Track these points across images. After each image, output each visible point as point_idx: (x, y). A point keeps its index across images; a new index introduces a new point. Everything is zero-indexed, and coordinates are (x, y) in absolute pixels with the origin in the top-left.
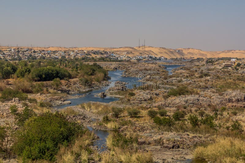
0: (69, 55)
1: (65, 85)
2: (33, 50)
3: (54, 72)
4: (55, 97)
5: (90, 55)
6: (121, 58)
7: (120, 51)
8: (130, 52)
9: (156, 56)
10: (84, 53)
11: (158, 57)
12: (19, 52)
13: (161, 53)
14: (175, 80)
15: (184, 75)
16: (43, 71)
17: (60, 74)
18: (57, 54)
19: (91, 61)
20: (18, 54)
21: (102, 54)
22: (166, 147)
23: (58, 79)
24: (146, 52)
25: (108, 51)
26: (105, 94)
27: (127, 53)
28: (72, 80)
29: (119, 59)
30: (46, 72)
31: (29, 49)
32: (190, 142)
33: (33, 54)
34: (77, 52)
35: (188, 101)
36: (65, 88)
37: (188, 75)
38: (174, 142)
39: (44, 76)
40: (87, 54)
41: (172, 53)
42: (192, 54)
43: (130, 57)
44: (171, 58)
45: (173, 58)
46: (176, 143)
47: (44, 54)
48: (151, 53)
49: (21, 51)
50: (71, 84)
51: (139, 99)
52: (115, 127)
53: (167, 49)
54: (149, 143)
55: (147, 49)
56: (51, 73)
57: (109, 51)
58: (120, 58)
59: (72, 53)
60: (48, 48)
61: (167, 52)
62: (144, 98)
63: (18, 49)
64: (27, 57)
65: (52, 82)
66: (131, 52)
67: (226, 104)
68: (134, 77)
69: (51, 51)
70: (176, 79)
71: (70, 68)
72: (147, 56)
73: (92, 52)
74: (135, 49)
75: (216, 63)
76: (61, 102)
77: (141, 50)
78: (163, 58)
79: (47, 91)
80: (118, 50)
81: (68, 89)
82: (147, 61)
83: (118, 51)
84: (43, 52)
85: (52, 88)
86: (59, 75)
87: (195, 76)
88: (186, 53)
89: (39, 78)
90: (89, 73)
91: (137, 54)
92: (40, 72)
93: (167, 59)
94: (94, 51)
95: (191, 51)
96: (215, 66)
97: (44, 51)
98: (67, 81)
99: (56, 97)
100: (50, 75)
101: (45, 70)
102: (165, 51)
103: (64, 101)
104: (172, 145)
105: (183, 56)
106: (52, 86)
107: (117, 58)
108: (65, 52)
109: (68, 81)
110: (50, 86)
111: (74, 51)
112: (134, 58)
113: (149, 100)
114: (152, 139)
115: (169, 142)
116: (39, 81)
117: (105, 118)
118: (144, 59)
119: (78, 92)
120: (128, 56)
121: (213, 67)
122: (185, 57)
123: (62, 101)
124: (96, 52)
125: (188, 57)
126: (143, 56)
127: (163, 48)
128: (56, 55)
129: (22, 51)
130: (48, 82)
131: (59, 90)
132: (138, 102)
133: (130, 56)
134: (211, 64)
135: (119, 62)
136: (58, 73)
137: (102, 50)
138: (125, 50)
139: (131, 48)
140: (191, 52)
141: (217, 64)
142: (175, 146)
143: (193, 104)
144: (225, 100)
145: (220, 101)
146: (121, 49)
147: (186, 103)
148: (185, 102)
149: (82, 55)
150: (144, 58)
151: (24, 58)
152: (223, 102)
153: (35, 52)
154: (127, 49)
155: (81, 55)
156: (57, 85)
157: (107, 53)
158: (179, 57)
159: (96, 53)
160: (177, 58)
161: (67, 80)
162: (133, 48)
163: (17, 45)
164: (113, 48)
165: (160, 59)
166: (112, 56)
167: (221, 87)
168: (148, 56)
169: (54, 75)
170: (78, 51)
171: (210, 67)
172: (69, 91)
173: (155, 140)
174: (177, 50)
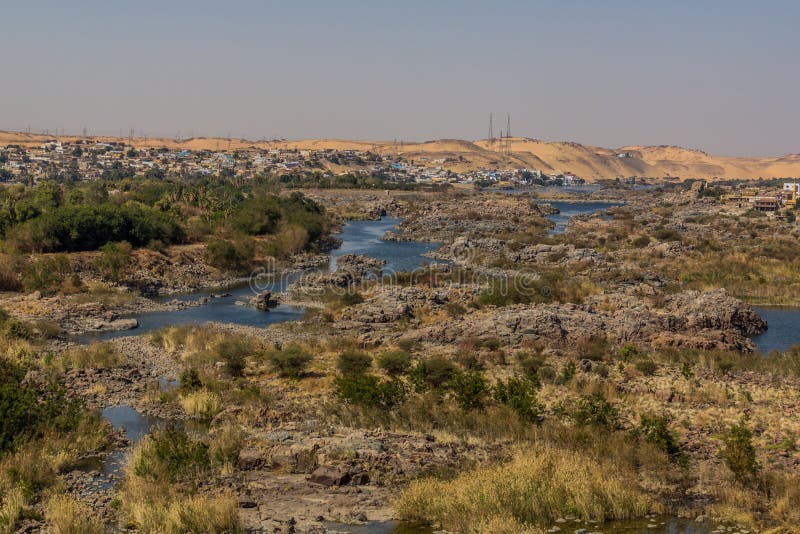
0: (249, 165)
1: (148, 264)
2: (127, 149)
3: (114, 222)
4: (85, 305)
5: (321, 166)
6: (426, 178)
7: (426, 154)
8: (457, 157)
9: (546, 172)
10: (302, 158)
11: (552, 175)
12: (78, 153)
13: (565, 161)
14: (545, 254)
15: (595, 237)
16: (73, 216)
17: (138, 228)
18: (206, 162)
19: (308, 187)
20: (74, 159)
21: (360, 162)
22: (322, 479)
23: (124, 245)
24: (512, 159)
25: (383, 153)
26: (271, 298)
27: (447, 160)
28: (177, 250)
29: (418, 180)
30: (83, 220)
31: (115, 144)
32: (412, 462)
33: (124, 162)
34: (275, 156)
35: (521, 324)
36: (144, 274)
37: (606, 236)
38: (354, 464)
39: (74, 234)
40: (308, 164)
41: (604, 161)
42: (674, 165)
43: (455, 176)
44: (599, 178)
45: (604, 181)
46: (359, 466)
47: (165, 162)
48: (532, 161)
49: (86, 150)
50: (169, 263)
51: (365, 317)
52: (209, 409)
53: (587, 150)
54: (276, 465)
55: (515, 148)
56: (103, 225)
57: (390, 152)
58: (422, 177)
59: (258, 160)
60: (185, 141)
61: (586, 158)
62: (382, 312)
63: (78, 142)
64: (101, 171)
65: (100, 254)
66: (461, 158)
67: (651, 337)
68: (424, 241)
69: (189, 151)
70: (550, 250)
71: (207, 207)
72: (516, 171)
73: (328, 155)
74: (477, 147)
75: (728, 197)
76: (102, 323)
77: (497, 150)
78: (570, 178)
79: (77, 283)
80: (418, 148)
81: (154, 280)
82: (511, 188)
83: (417, 154)
84: (161, 155)
85: (96, 275)
86: (132, 231)
87: (629, 241)
88: (652, 163)
89: (57, 242)
90: (257, 227)
91: (483, 163)
92: (62, 219)
93: (582, 181)
94: (333, 152)
95: (669, 154)
96: (724, 207)
97: (166, 150)
98: (158, 253)
99: (90, 304)
100: (98, 231)
101: (79, 214)
102: (578, 153)
103: (113, 319)
104: (345, 471)
105: (642, 172)
106: (100, 269)
107: (413, 177)
108: (236, 156)
109: (163, 253)
110: (93, 269)
111: (266, 152)
112: (470, 179)
113: (399, 318)
114: (288, 453)
115: (334, 463)
116: (56, 249)
117: (188, 379)
118: (502, 183)
119: (192, 290)
120: (449, 172)
121: (713, 210)
122: (649, 174)
123: (105, 318)
124: (340, 156)
125: (657, 174)
126: (501, 172)
127: (573, 145)
128: (206, 167)
129: (92, 151)
130: (85, 254)
131: (121, 284)
132: (358, 327)
133: (457, 169)
134: (713, 198)
135: (406, 189)
136: (128, 224)
137: (362, 149)
138: (442, 150)
139: (461, 142)
140: (669, 159)
141: (731, 199)
142: (352, 477)
143: (537, 333)
144: (653, 322)
145: (635, 326)
146: (430, 148)
147: (515, 329)
148: (510, 326)
149: (294, 165)
150: (504, 179)
151: (93, 173)
152: (644, 329)
153: (132, 154)
154: (449, 148)
155: (288, 166)
156: (116, 266)
157: (380, 160)
158: (625, 174)
159: (339, 160)
160: (618, 180)
161: (156, 248)
162: (469, 145)
163: (85, 131)
164: (402, 144)
165: (558, 182)
166: (397, 171)
167: (692, 278)
168: (520, 172)
169: (115, 231)
170: (281, 151)
171: (704, 211)
172: (160, 285)
173: (294, 453)
174: (623, 152)
